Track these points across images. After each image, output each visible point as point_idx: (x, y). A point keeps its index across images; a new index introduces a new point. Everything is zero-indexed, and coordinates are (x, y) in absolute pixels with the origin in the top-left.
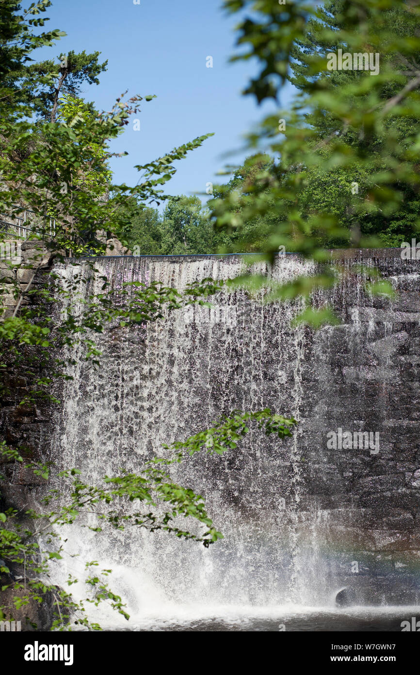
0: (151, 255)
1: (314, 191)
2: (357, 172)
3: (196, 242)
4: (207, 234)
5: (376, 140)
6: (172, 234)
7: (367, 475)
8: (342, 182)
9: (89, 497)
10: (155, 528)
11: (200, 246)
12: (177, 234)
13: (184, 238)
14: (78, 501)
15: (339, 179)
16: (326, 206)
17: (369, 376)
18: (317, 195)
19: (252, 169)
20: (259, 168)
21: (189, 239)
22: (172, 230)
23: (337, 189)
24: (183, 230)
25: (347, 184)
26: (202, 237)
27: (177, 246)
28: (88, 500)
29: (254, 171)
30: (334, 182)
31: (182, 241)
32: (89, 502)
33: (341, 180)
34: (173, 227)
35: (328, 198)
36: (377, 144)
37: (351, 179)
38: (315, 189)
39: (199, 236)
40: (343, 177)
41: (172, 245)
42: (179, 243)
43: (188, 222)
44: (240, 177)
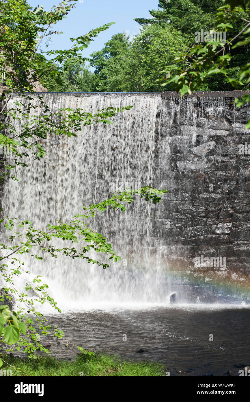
0: (55, 92)
1: (155, 57)
2: (180, 45)
3: (82, 85)
4: (88, 80)
5: (193, 27)
6: (67, 79)
7: (190, 226)
8: (172, 51)
9: (38, 237)
10: (75, 257)
11: (84, 87)
12: (70, 80)
13: (75, 82)
14: (32, 239)
15: (170, 49)
16: (162, 66)
17: (193, 167)
18: (157, 58)
19: (116, 42)
20: (120, 41)
21: (78, 83)
22: (67, 77)
23: (169, 55)
24: (74, 77)
25: (175, 52)
26: (86, 82)
27: (70, 87)
28: (37, 239)
29: (117, 43)
30: (167, 51)
31: (73, 84)
32: (38, 240)
33: (171, 50)
34: (68, 75)
35: (163, 60)
36: (193, 29)
37: (177, 50)
38: (155, 55)
39: (83, 81)
40: (173, 48)
41: (68, 86)
42: (72, 85)
43: (77, 73)
44: (109, 46)
